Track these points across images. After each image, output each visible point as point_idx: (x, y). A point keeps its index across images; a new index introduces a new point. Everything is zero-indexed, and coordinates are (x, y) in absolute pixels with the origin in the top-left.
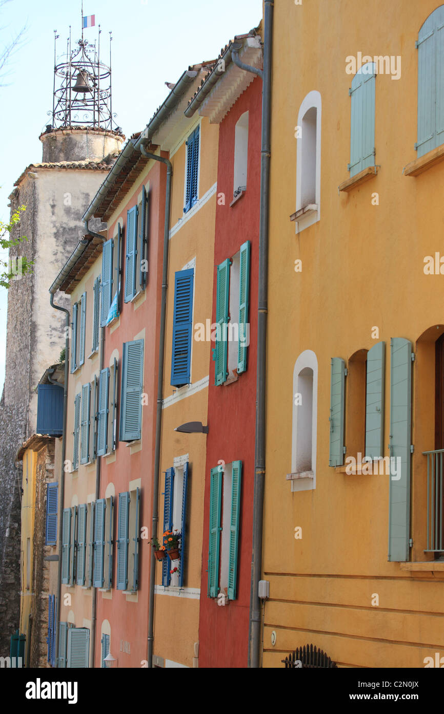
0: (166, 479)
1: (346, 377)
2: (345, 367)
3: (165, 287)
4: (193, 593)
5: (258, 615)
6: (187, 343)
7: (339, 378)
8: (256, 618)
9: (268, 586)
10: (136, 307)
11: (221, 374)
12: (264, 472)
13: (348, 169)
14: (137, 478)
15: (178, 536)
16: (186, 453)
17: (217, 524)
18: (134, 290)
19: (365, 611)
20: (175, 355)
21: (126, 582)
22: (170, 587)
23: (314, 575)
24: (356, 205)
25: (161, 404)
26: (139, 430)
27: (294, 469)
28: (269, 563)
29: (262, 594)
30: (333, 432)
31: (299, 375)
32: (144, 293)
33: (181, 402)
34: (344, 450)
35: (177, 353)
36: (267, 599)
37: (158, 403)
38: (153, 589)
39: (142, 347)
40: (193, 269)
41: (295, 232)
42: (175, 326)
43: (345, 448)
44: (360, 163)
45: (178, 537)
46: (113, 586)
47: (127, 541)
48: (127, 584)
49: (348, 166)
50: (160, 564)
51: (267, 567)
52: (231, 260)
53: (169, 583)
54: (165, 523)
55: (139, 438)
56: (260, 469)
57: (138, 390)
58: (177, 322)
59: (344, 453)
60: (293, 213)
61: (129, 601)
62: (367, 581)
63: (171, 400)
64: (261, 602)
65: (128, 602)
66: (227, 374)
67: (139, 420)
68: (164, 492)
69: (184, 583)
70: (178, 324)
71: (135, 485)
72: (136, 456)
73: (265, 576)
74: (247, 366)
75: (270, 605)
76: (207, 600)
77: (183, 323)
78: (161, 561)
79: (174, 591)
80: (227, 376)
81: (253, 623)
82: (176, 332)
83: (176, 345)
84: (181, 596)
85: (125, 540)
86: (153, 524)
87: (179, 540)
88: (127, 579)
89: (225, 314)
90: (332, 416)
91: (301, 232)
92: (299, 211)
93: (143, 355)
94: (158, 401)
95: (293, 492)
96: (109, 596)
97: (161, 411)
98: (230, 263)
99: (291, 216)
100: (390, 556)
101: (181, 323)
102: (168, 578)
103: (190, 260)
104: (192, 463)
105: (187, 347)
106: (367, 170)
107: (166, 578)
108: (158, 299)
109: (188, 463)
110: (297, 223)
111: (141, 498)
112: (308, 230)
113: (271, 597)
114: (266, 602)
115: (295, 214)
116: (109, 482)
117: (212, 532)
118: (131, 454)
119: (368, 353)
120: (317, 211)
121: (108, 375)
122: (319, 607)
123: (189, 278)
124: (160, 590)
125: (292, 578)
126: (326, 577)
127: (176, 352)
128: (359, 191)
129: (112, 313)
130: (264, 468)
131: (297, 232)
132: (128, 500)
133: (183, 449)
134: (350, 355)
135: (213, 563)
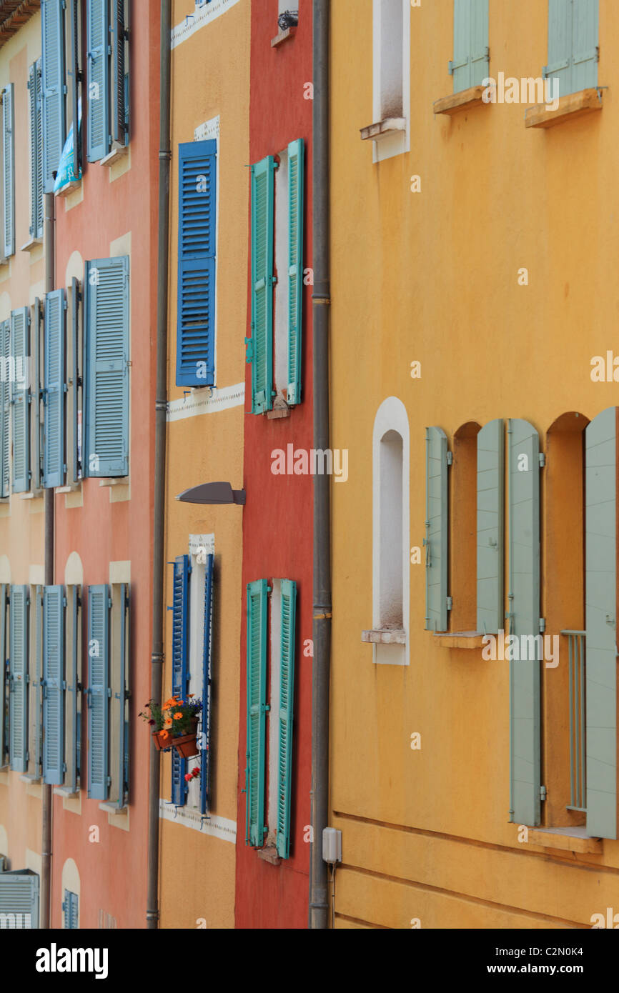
0: (176, 578)
1: (449, 467)
2: (449, 449)
3: (166, 156)
4: (225, 828)
5: (324, 896)
6: (207, 300)
7: (438, 469)
8: (320, 901)
9: (340, 838)
10: (114, 176)
11: (262, 393)
12: (328, 615)
13: (450, 72)
14: (123, 559)
15: (196, 706)
16: (210, 533)
17: (260, 697)
18: (107, 138)
19: (483, 907)
20: (184, 323)
21: (106, 782)
22: (186, 808)
23: (411, 829)
24: (463, 144)
25: (164, 411)
26: (124, 454)
27: (376, 623)
28: (341, 797)
29: (330, 856)
30: (431, 565)
31: (382, 441)
32: (126, 154)
33: (199, 419)
34: (449, 603)
35: (186, 319)
36: (339, 865)
37: (158, 409)
38: (156, 807)
39: (125, 273)
40: (216, 140)
41: (372, 159)
42: (181, 261)
43: (449, 598)
44: (468, 65)
45: (197, 708)
46: (83, 786)
47: (107, 693)
48: (109, 788)
49: (449, 66)
50: (167, 758)
51: (338, 803)
52: (276, 160)
53: (184, 801)
54: (175, 670)
55: (124, 473)
56: (321, 611)
57: (120, 369)
58: (184, 252)
59: (449, 609)
60: (365, 126)
61: (112, 824)
62: (485, 850)
63: (182, 407)
64: (329, 870)
65: (110, 826)
66: (273, 394)
67: (124, 434)
68: (171, 604)
69: (209, 802)
70: (187, 257)
71: (120, 572)
72: (120, 508)
73: (335, 821)
74: (302, 394)
75: (343, 875)
76: (247, 849)
77: (198, 255)
78: (169, 751)
79: (193, 818)
80: (273, 398)
81: (313, 911)
82: (184, 273)
83: (184, 302)
84: (206, 830)
85: (104, 689)
86: (152, 669)
87: (200, 715)
88: (109, 775)
89: (267, 271)
90: (429, 535)
91: (382, 161)
92: (375, 126)
93: (128, 292)
94: (158, 406)
95: (376, 664)
96: (74, 807)
97: (163, 428)
98: (275, 165)
99: (361, 131)
100: (513, 813)
101: (192, 256)
102: (182, 790)
103: (211, 118)
104: (220, 556)
105: (207, 307)
106: (473, 91)
107: (178, 787)
108: (152, 178)
109: (211, 556)
110: (374, 142)
111: (130, 603)
112: (392, 161)
113: (345, 862)
114: (338, 870)
115: (368, 129)
116: (71, 551)
117: (252, 713)
118: (111, 502)
119: (480, 435)
120: (405, 131)
121: (63, 305)
122: (417, 890)
123: (208, 160)
124: (168, 811)
125: (378, 828)
126: (427, 835)
127: (184, 317)
128: (466, 119)
129: (67, 168)
130: (330, 609)
131: (374, 161)
132: (107, 603)
133: (204, 521)
134: (456, 429)
135: (254, 776)
